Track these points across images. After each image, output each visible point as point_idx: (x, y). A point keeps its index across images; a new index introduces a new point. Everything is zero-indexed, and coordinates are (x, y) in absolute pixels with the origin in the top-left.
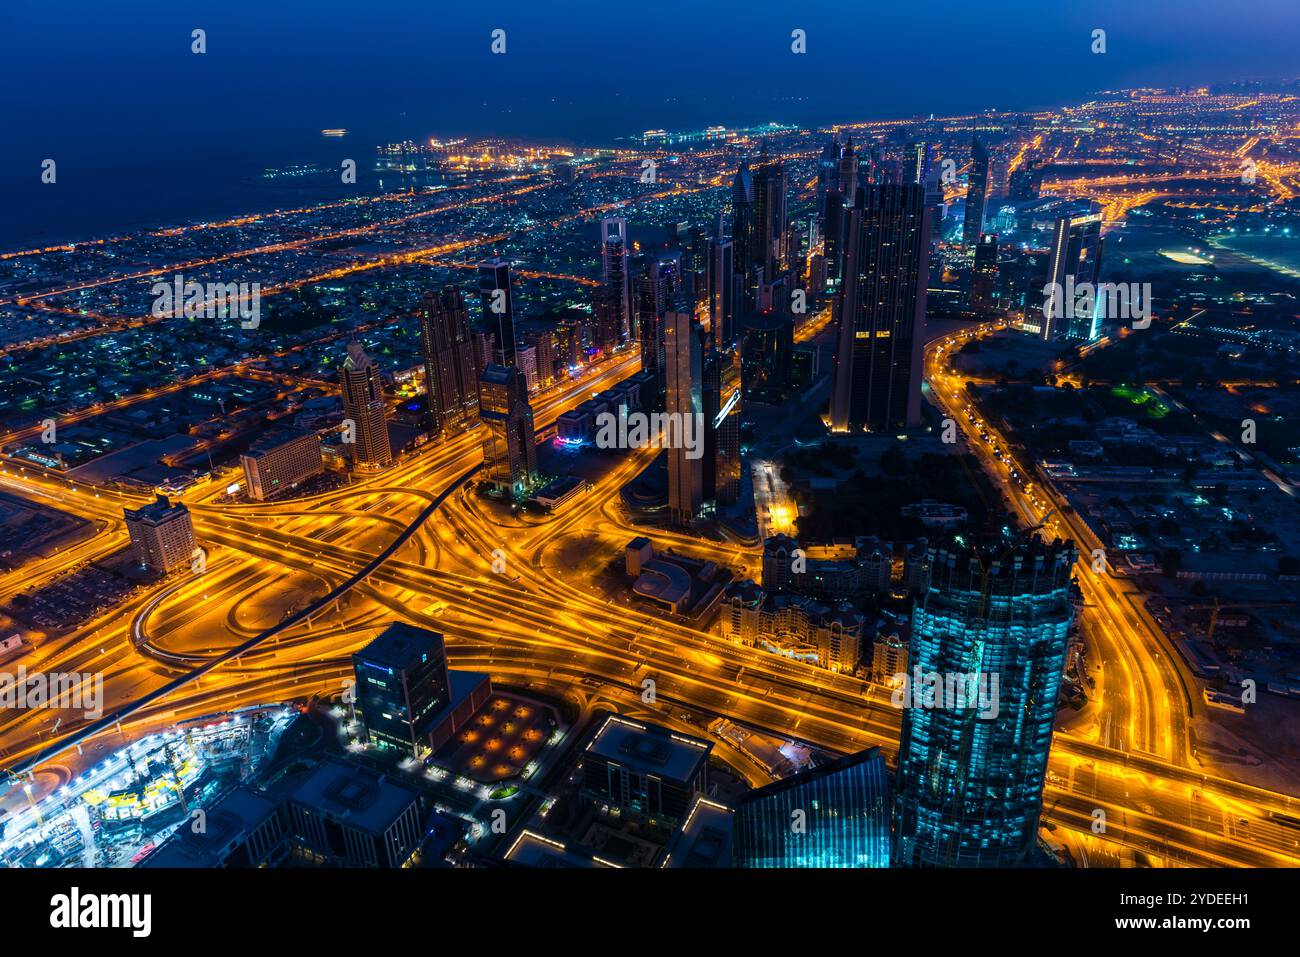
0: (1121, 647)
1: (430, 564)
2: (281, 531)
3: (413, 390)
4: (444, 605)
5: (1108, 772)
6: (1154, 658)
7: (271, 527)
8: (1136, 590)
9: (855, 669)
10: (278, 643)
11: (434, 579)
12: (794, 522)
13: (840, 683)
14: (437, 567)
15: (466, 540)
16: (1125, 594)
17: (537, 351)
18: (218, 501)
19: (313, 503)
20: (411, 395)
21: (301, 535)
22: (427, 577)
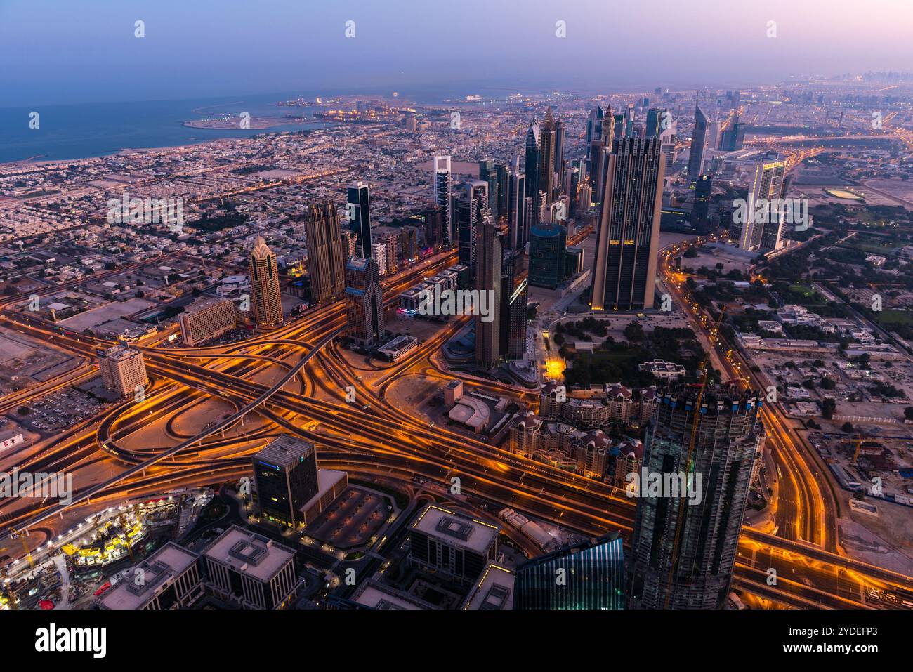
0: (792, 466)
1: (308, 394)
2: (205, 367)
3: (299, 272)
4: (317, 423)
5: (780, 555)
6: (814, 476)
7: (198, 365)
8: (802, 427)
9: (603, 477)
10: (200, 446)
11: (310, 405)
12: (563, 373)
13: (593, 487)
14: (312, 396)
15: (333, 377)
16: (794, 429)
17: (386, 248)
18: (161, 345)
19: (228, 349)
20: (298, 275)
21: (219, 371)
22: (305, 403)
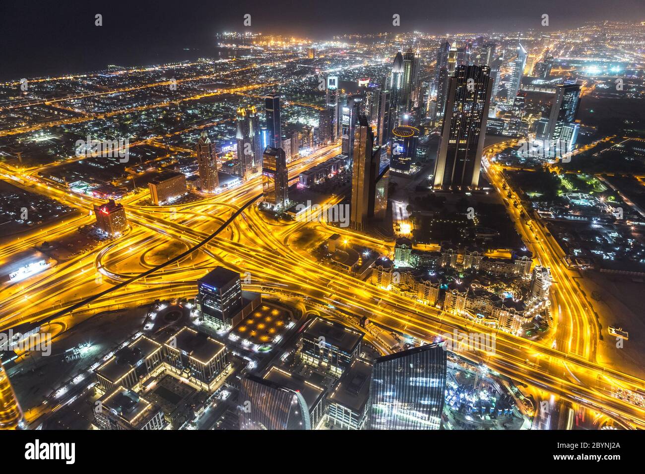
0: (568, 303)
1: (235, 240)
2: (166, 220)
3: (231, 156)
4: (241, 259)
5: (555, 362)
6: (585, 310)
7: (162, 218)
8: (579, 276)
9: (435, 304)
10: (163, 272)
11: (237, 247)
12: (411, 232)
13: (427, 310)
14: (238, 241)
15: (253, 230)
16: (573, 278)
17: (291, 141)
18: (137, 204)
19: (182, 208)
20: (230, 159)
21: (176, 223)
22: (234, 246)
